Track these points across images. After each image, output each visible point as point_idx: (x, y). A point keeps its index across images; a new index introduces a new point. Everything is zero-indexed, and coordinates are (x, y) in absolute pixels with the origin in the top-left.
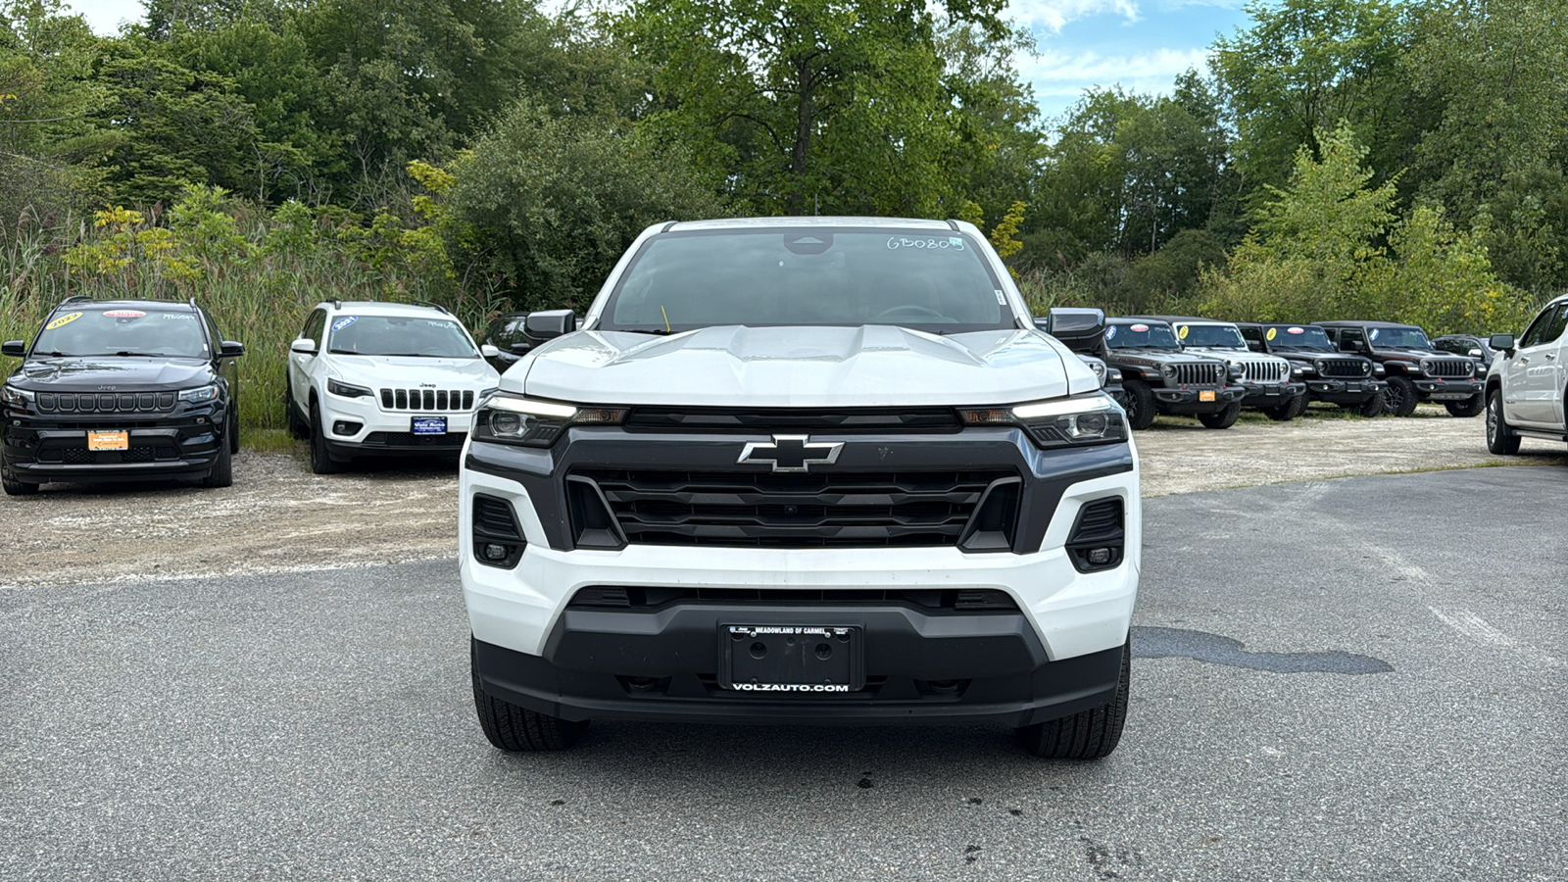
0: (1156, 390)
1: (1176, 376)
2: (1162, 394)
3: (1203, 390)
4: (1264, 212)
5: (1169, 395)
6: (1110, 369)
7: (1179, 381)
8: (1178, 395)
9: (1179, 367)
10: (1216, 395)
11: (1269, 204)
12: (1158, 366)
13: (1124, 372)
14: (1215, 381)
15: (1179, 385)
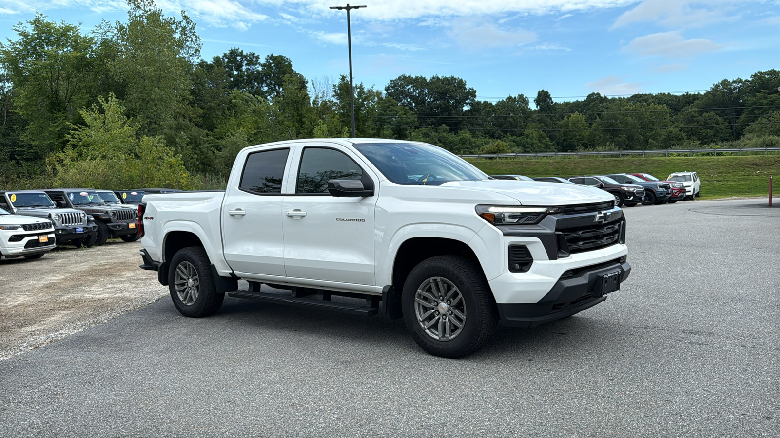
0: (109, 224)
1: (116, 217)
2: (112, 226)
3: (130, 223)
4: (69, 136)
5: (115, 226)
6: (88, 215)
7: (118, 220)
8: (120, 226)
9: (116, 212)
10: (136, 225)
11: (72, 132)
12: (107, 212)
13: (94, 216)
14: (132, 218)
15: (118, 221)
